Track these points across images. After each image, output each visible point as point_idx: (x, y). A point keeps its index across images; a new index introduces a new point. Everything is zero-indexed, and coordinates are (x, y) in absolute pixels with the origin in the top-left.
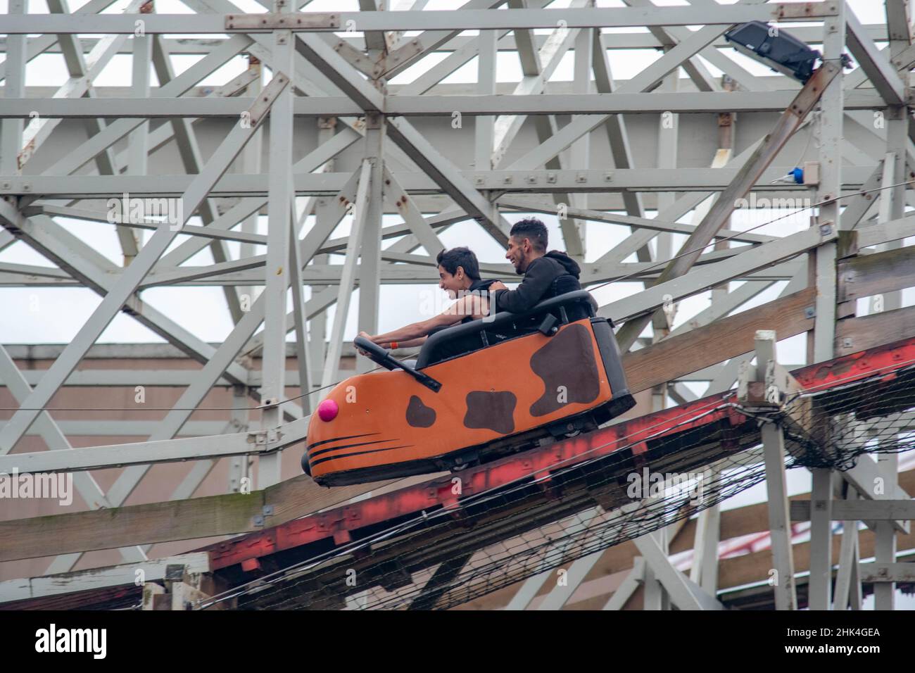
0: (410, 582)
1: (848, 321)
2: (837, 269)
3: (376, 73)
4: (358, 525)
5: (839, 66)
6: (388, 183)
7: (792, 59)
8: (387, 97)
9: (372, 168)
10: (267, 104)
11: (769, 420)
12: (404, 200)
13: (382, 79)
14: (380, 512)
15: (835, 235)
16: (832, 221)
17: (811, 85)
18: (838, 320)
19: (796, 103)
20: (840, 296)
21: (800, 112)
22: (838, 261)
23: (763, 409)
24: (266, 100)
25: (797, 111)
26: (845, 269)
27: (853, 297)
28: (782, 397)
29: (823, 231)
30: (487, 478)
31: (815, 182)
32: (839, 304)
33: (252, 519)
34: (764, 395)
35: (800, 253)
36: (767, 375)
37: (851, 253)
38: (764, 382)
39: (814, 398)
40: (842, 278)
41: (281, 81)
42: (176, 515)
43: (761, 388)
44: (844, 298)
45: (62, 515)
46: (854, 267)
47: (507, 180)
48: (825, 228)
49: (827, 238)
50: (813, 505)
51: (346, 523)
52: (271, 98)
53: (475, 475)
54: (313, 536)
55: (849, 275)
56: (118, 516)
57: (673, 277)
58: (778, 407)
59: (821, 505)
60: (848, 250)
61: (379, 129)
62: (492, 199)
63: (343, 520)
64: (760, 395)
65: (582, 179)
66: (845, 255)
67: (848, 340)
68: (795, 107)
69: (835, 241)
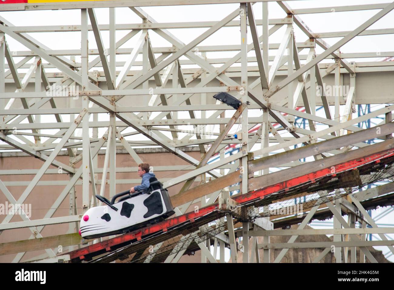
0: (128, 257)
1: (251, 179)
2: (248, 164)
3: (112, 100)
4: (112, 245)
5: (246, 105)
6: (117, 133)
7: (233, 103)
8: (116, 107)
9: (112, 128)
10: (81, 118)
11: (228, 214)
12: (122, 138)
13: (114, 102)
14: (119, 241)
15: (247, 154)
16: (246, 150)
17: (239, 110)
18: (248, 178)
19: (235, 116)
20: (249, 172)
21: (236, 118)
22: (248, 162)
23: (226, 211)
24: (81, 116)
25: (235, 118)
26: (250, 164)
27: (253, 172)
28: (231, 208)
29: (243, 153)
30: (149, 230)
31: (241, 139)
32: (249, 174)
33: (81, 240)
34: (226, 208)
35: (237, 159)
36: (227, 202)
37: (252, 159)
38: (226, 204)
39: (241, 207)
40: (249, 166)
41: (85, 111)
42: (59, 239)
43: (225, 206)
44: (250, 172)
45: (26, 240)
46: (253, 163)
47: (153, 123)
48: (244, 152)
49: (245, 155)
50: (243, 232)
51: (109, 245)
52: (82, 116)
53: (146, 230)
54: (100, 248)
55: (251, 165)
56: (42, 240)
57: (201, 167)
58: (230, 211)
59: (245, 233)
60: (251, 158)
61: (114, 117)
62: (148, 128)
63: (108, 244)
64: (225, 207)
65: (175, 122)
66: (250, 160)
67: (252, 184)
68: (234, 117)
69: (247, 156)
